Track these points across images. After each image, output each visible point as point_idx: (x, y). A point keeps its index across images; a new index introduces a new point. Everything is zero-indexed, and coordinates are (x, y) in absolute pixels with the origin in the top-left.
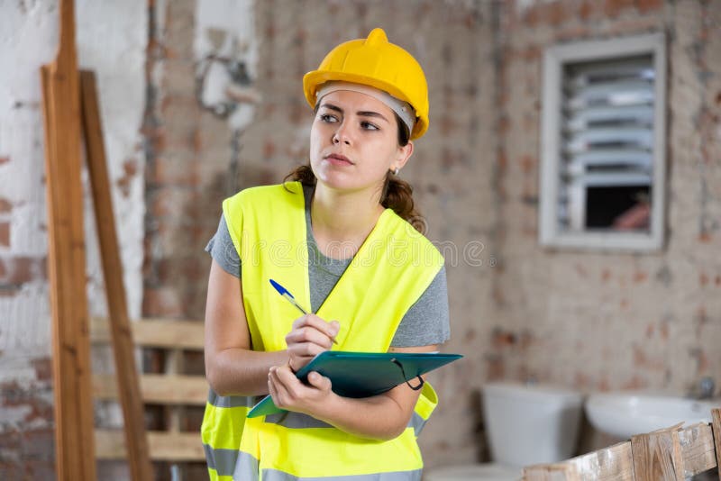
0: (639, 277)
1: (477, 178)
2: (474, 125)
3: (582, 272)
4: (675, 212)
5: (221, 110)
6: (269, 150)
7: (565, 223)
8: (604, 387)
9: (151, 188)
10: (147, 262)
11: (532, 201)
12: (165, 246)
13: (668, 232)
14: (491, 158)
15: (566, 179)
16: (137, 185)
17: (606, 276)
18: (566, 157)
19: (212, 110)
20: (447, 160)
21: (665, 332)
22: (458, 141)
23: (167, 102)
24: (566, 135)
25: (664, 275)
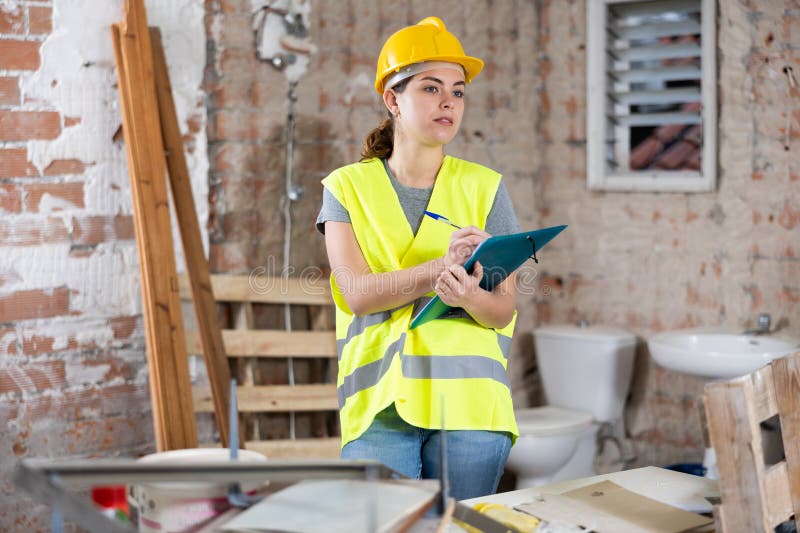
0: (691, 217)
1: (520, 122)
2: (516, 68)
3: (631, 213)
4: (725, 151)
5: (277, 62)
6: (324, 100)
7: (612, 164)
8: (657, 327)
9: (213, 143)
10: (212, 217)
11: (578, 143)
12: (229, 202)
13: (719, 172)
14: (534, 100)
15: (612, 121)
16: (201, 141)
17: (657, 216)
18: (612, 99)
19: (270, 62)
20: (492, 104)
21: (718, 270)
22: (502, 85)
23: (226, 56)
24: (612, 77)
25: (716, 214)
